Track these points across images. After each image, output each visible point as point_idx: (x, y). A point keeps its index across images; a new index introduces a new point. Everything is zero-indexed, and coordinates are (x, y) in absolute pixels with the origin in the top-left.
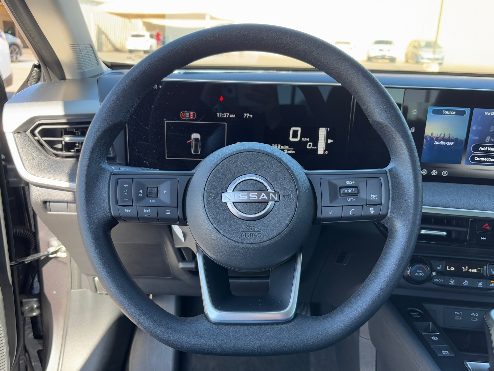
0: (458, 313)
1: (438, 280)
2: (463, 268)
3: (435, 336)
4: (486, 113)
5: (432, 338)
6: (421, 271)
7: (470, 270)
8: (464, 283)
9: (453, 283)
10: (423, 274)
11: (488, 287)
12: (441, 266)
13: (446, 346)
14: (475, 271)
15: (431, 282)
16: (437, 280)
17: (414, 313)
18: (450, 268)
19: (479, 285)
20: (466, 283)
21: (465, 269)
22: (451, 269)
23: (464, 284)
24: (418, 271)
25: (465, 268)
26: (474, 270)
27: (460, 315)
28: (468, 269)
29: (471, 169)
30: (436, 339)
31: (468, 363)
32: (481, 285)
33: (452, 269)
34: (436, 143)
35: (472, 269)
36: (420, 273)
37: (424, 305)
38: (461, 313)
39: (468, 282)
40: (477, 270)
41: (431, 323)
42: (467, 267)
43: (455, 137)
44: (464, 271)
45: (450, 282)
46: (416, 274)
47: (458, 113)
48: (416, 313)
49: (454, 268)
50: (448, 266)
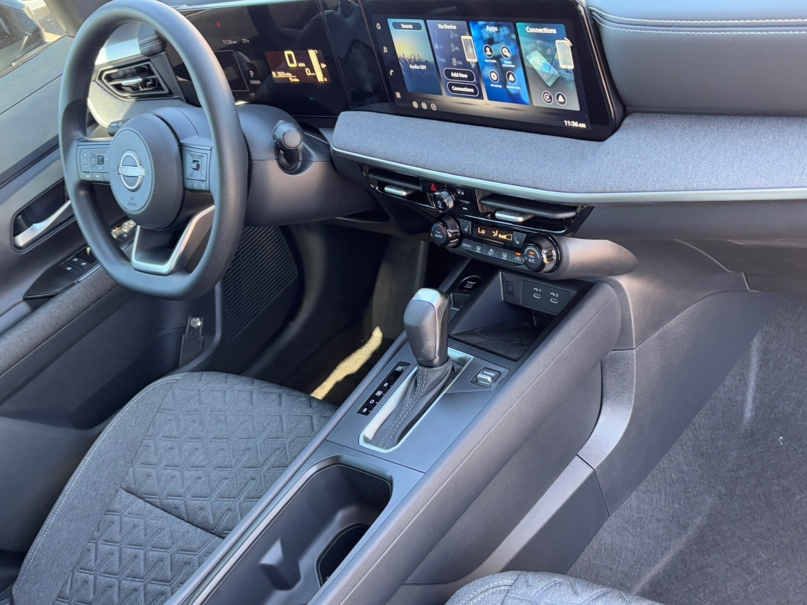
0: (537, 290)
2: (493, 232)
4: (440, 26)
6: (440, 233)
7: (500, 236)
8: (490, 253)
9: (480, 251)
12: (468, 227)
14: (504, 237)
15: (461, 247)
16: (465, 245)
18: (481, 231)
19: (503, 257)
21: (495, 234)
27: (539, 292)
28: (498, 234)
29: (454, 102)
32: (505, 256)
34: (411, 67)
35: (502, 235)
38: (540, 289)
39: (493, 251)
40: (507, 237)
42: (497, 231)
43: (425, 59)
44: (494, 236)
45: (477, 250)
46: (436, 235)
47: (417, 27)
49: (484, 231)
50: (479, 228)
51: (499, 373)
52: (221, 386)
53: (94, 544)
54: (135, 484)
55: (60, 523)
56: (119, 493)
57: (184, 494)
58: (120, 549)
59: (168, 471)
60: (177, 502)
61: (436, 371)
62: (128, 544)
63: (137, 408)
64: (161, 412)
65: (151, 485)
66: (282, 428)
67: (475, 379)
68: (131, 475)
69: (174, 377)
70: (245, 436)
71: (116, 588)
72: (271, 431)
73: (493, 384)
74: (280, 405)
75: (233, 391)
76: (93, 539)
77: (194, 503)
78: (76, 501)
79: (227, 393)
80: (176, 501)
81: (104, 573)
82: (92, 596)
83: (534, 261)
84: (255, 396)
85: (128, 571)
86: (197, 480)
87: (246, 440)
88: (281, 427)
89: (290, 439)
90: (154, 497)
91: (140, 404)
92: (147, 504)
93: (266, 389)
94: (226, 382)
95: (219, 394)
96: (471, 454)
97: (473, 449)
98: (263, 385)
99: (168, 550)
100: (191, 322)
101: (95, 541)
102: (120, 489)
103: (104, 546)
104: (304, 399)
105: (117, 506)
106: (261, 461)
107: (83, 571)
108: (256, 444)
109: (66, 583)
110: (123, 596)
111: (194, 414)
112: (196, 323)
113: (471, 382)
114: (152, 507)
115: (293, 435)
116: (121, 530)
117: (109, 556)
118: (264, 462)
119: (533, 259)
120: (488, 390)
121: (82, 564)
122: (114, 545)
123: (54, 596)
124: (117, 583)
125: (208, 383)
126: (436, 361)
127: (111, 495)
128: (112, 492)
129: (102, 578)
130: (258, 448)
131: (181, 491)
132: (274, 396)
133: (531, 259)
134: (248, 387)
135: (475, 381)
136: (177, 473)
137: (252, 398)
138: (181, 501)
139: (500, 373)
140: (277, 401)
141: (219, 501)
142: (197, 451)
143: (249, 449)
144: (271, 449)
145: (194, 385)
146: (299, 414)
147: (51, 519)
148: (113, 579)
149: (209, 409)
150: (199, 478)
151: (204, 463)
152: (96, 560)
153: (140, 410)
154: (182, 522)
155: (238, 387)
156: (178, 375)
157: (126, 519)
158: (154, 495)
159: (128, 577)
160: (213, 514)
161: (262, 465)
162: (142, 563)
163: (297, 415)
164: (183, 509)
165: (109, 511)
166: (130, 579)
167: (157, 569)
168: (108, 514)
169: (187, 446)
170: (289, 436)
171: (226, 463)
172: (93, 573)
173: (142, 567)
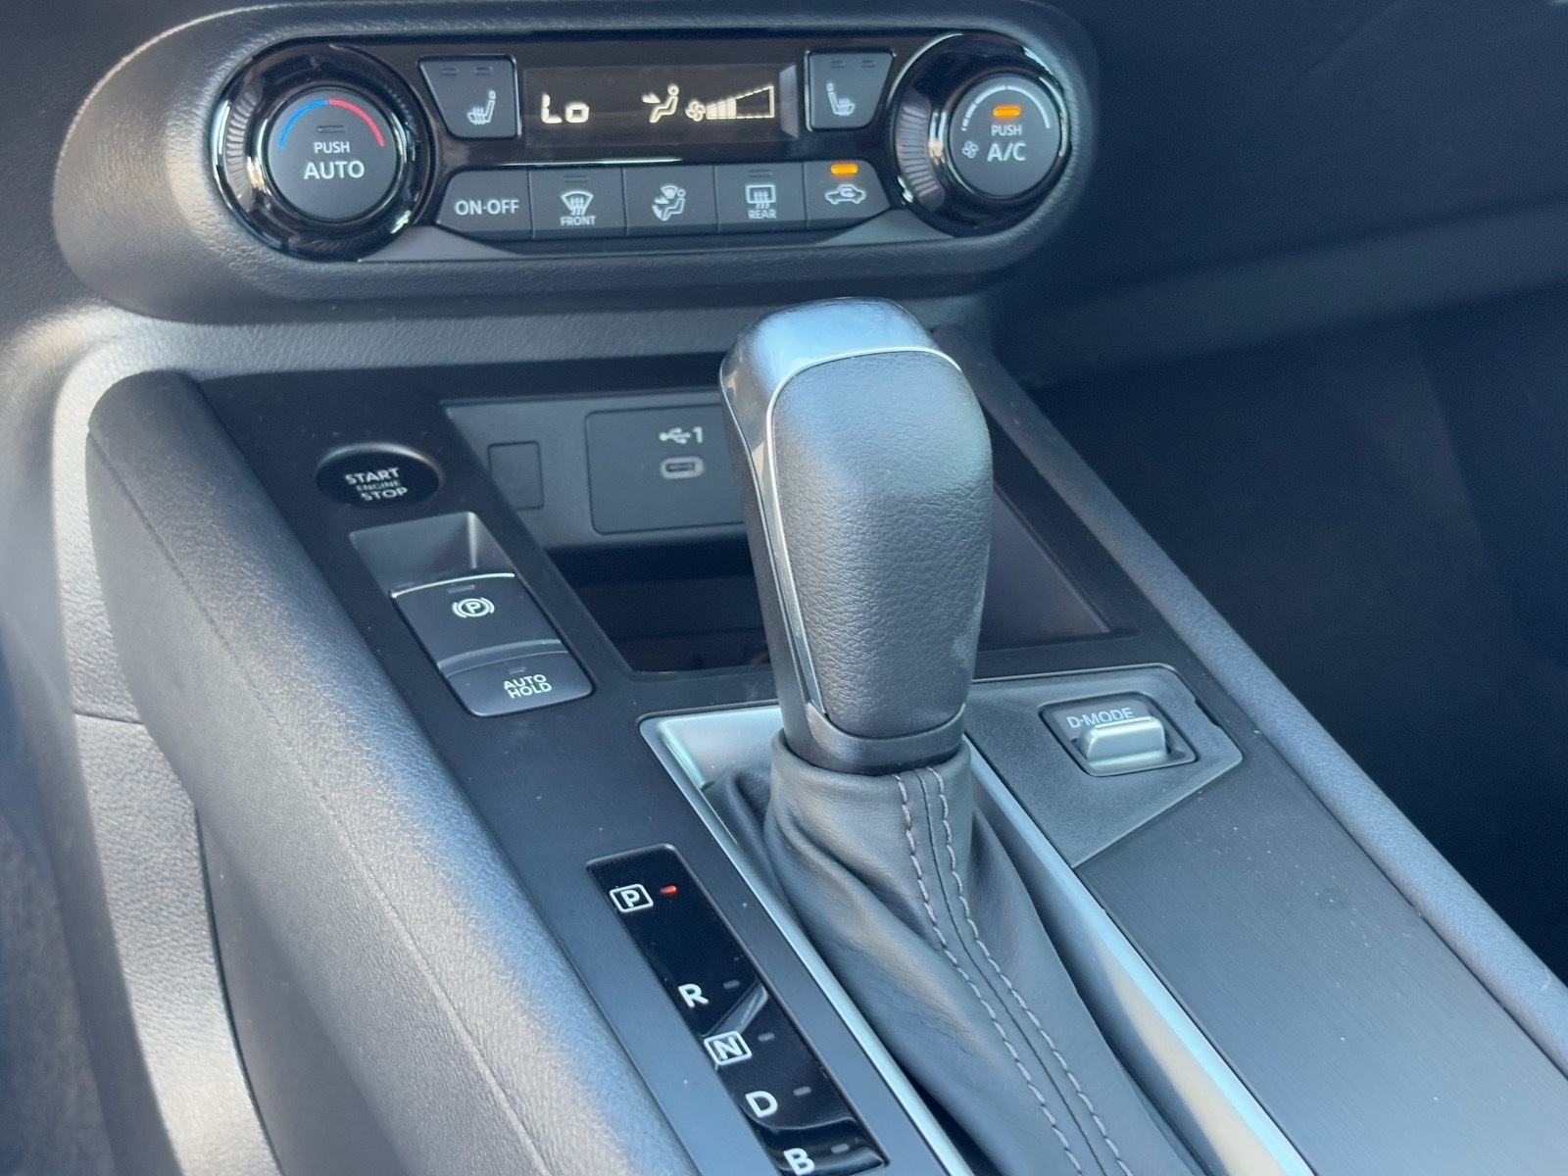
0: (678, 436)
1: (484, 204)
2: (651, 99)
3: (477, 596)
5: (457, 608)
6: (345, 147)
7: (696, 111)
8: (662, 207)
9: (588, 213)
10: (356, 169)
11: (815, 214)
12: (492, 95)
13: (544, 642)
14: (725, 110)
15: (442, 228)
16: (474, 207)
17: (370, 476)
18: (557, 109)
19: (753, 206)
20: (672, 202)
21: (660, 108)
22: (571, 118)
23: (658, 213)
24: (318, 146)
25: (663, 96)
26: (722, 104)
27: (692, 449)
28: (683, 103)
30: (482, 608)
31: (672, 728)
32: (768, 202)
33: (578, 113)
35: (705, 101)
36: (341, 164)
37: (450, 412)
38: (698, 430)
39: (682, 193)
40: (742, 106)
41: (472, 517)
42: (674, 91)
44: (654, 119)
45: (567, 212)
46: (311, 171)
48: (383, 475)
49: (585, 109)
50: (546, 100)
83: (1021, 151)
119: (1016, 139)
133: (1005, 142)
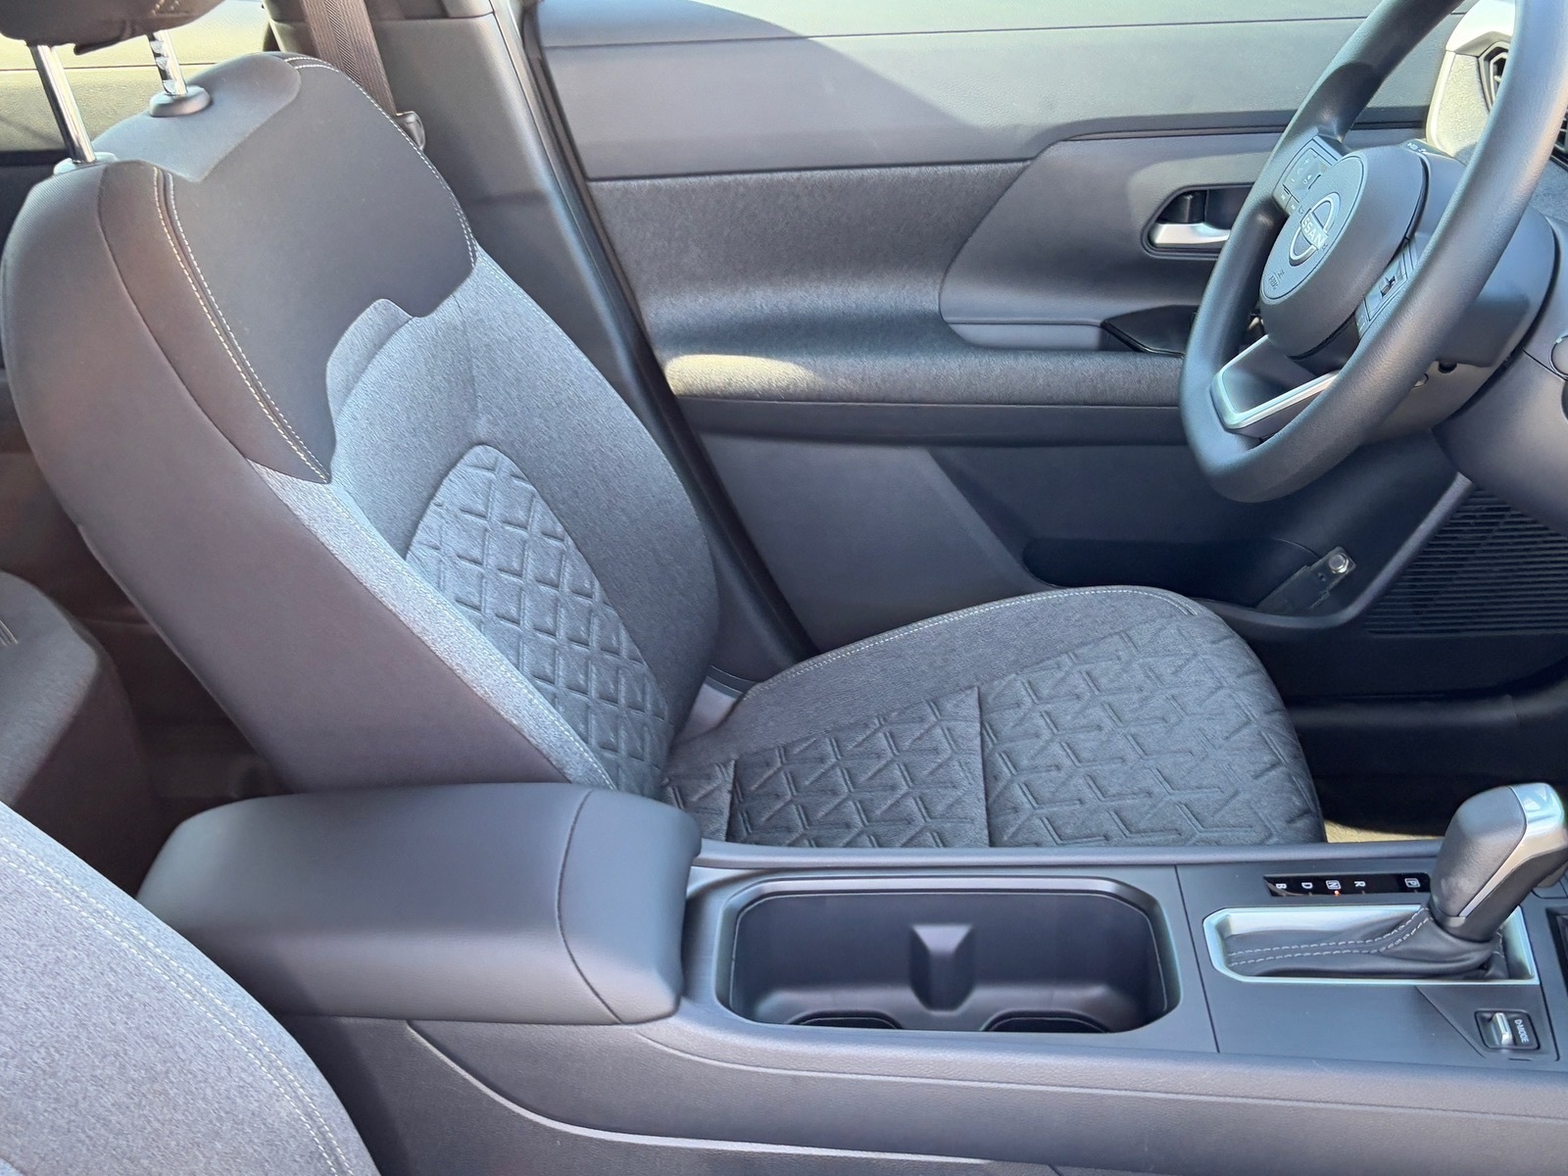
51: (1536, 1046)
52: (1226, 674)
53: (878, 725)
54: (994, 699)
55: (868, 659)
56: (969, 692)
57: (1022, 770)
58: (892, 761)
59: (1041, 722)
60: (1006, 772)
61: (1440, 937)
62: (905, 766)
63: (1100, 602)
64: (1121, 637)
65: (1007, 721)
66: (1217, 811)
67: (1488, 1016)
68: (1004, 683)
69: (1192, 606)
70: (1166, 772)
71: (837, 801)
72: (1199, 799)
73: (1504, 1051)
74: (1256, 777)
75: (1230, 696)
76: (884, 718)
77: (1018, 794)
78: (911, 652)
79: (1221, 693)
80: (1005, 769)
81: (846, 769)
82: (807, 783)
84: (1245, 731)
85: (868, 795)
86: (1053, 768)
87: (1161, 779)
88: (1218, 807)
89: (1208, 835)
90: (992, 735)
91: (1108, 600)
92: (979, 739)
93: (1272, 738)
94: (1238, 677)
95: (1211, 684)
96: (1323, 1105)
97: (1336, 1103)
98: (1277, 729)
99: (928, 819)
100: (1334, 558)
101: (883, 723)
102: (976, 689)
103: (884, 738)
104: (1297, 803)
105: (949, 706)
106: (1142, 826)
107: (835, 744)
108: (1165, 796)
109: (807, 739)
110: (831, 818)
111: (1151, 680)
112: (1339, 563)
113: (1476, 1013)
114: (979, 749)
115: (1216, 835)
116: (919, 738)
117: (873, 755)
118: (1145, 831)
120: (1480, 1050)
121: (842, 735)
122: (891, 748)
123: (782, 741)
124: (843, 797)
125: (1219, 656)
126: (1456, 922)
127: (958, 685)
128: (964, 683)
129: (839, 774)
130: (1160, 805)
131: (1025, 762)
132: (1267, 758)
134: (1255, 712)
135: (1483, 1019)
136: (1046, 735)
137: (1237, 731)
138: (1009, 775)
139: (1539, 1047)
140: (1260, 767)
141: (1043, 821)
142: (1096, 732)
143: (1150, 794)
144: (1172, 822)
145: (1199, 640)
146: (1260, 814)
147: (864, 645)
148: (845, 786)
149: (1174, 691)
150: (1058, 768)
151: (1085, 755)
152: (859, 745)
153: (1100, 609)
154: (983, 802)
155: (1243, 698)
156: (1200, 607)
157: (938, 731)
158: (995, 736)
159: (860, 802)
160: (1019, 830)
161: (1139, 832)
162: (889, 802)
163: (1255, 813)
164: (1001, 785)
165: (935, 703)
166: (859, 806)
167: (893, 827)
168: (931, 706)
169: (1097, 713)
170: (1212, 832)
171: (1105, 783)
172: (839, 757)
173: (884, 807)
